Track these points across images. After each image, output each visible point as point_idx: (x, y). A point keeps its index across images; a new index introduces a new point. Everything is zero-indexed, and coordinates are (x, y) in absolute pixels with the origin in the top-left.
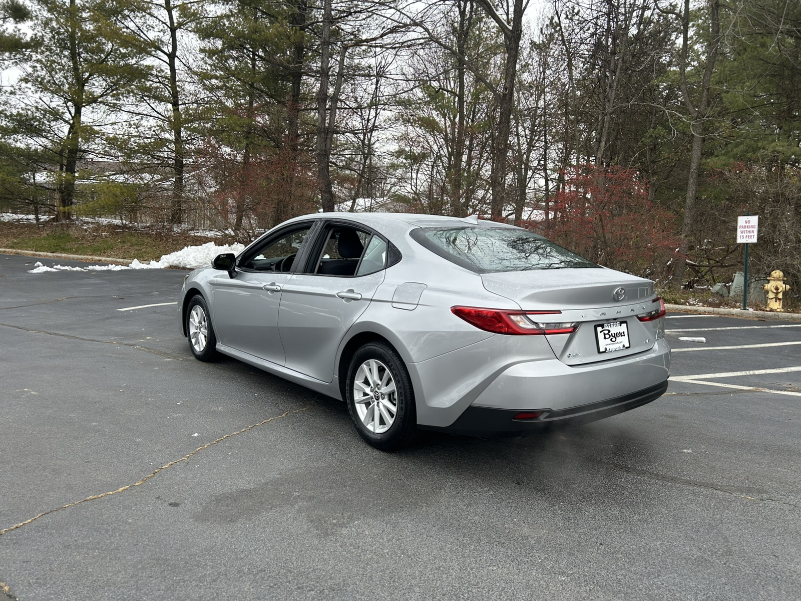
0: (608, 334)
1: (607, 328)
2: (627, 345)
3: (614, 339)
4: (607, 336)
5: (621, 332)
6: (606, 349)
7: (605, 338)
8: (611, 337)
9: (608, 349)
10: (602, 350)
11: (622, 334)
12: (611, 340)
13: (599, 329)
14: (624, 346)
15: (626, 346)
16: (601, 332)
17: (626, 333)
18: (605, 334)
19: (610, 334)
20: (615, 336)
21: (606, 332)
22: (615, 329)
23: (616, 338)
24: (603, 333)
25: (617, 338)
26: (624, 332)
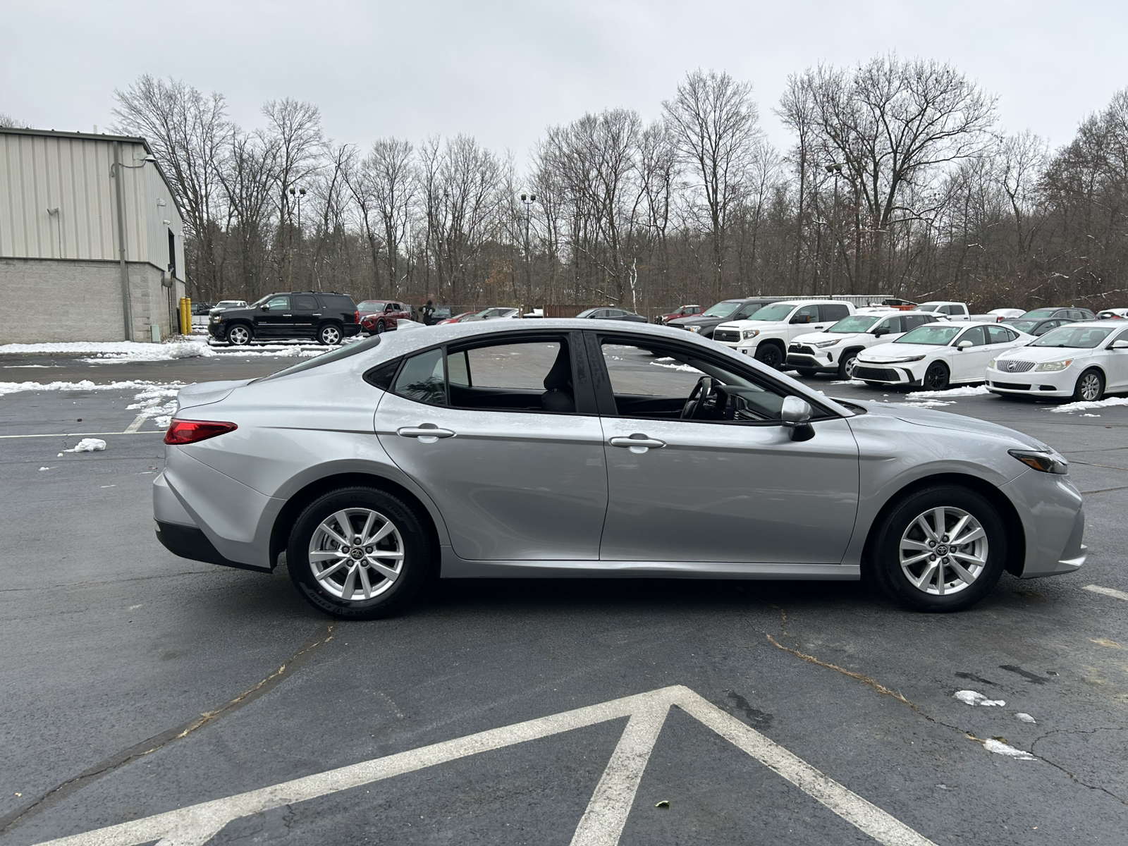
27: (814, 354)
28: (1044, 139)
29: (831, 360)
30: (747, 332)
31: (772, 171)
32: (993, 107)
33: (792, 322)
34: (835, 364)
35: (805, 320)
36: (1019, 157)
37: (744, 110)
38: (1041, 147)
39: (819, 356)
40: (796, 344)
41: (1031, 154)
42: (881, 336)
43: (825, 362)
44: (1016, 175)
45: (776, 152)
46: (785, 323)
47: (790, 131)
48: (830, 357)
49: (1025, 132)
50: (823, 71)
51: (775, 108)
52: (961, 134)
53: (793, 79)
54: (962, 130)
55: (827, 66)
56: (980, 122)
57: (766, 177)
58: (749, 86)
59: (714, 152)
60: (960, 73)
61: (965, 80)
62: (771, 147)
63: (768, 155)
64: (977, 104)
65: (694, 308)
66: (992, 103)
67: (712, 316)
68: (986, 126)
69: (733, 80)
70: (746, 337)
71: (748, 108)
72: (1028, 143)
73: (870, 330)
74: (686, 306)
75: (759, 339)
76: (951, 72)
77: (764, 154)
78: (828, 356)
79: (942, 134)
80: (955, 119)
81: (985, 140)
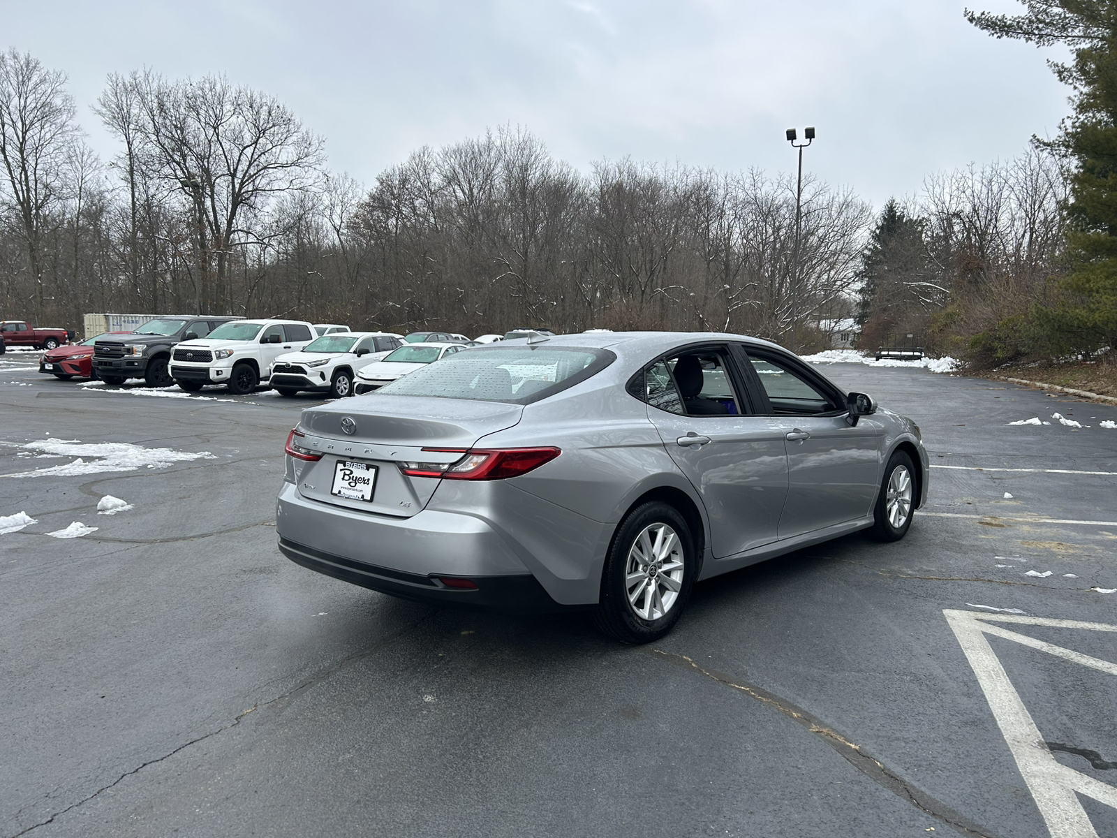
0: (348, 475)
1: (351, 468)
2: (368, 497)
3: (353, 484)
4: (347, 478)
5: (366, 478)
6: (340, 492)
7: (343, 479)
8: (351, 480)
9: (342, 493)
10: (335, 491)
11: (365, 481)
12: (349, 484)
13: (340, 466)
14: (363, 496)
15: (365, 498)
16: (341, 470)
17: (371, 482)
18: (345, 474)
19: (351, 476)
20: (357, 480)
21: (348, 472)
22: (359, 472)
23: (356, 483)
24: (343, 471)
25: (358, 484)
26: (369, 480)
27: (306, 373)
28: (360, 183)
29: (324, 379)
30: (220, 352)
31: (91, 175)
32: (321, 148)
33: (263, 341)
34: (328, 382)
35: (276, 340)
36: (340, 197)
37: (58, 102)
38: (357, 190)
39: (312, 375)
40: (284, 364)
41: (350, 195)
42: (362, 355)
43: (318, 381)
44: (339, 212)
45: (95, 154)
46: (256, 343)
47: (113, 135)
48: (322, 376)
49: (344, 175)
50: (150, 78)
51: (95, 107)
52: (293, 168)
53: (114, 79)
54: (293, 164)
55: (155, 74)
56: (311, 159)
57: (83, 182)
58: (62, 75)
59: (21, 144)
60: (289, 110)
61: (293, 118)
62: (88, 149)
63: (85, 157)
64: (306, 142)
65: (17, 324)
66: (319, 143)
67: (152, 334)
68: (316, 164)
69: (41, 65)
70: (219, 357)
71: (64, 101)
72: (347, 185)
73: (352, 350)
74: (6, 322)
75: (234, 359)
76: (281, 107)
77: (80, 156)
78: (321, 376)
79: (276, 165)
80: (288, 153)
81: (314, 177)
